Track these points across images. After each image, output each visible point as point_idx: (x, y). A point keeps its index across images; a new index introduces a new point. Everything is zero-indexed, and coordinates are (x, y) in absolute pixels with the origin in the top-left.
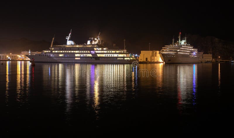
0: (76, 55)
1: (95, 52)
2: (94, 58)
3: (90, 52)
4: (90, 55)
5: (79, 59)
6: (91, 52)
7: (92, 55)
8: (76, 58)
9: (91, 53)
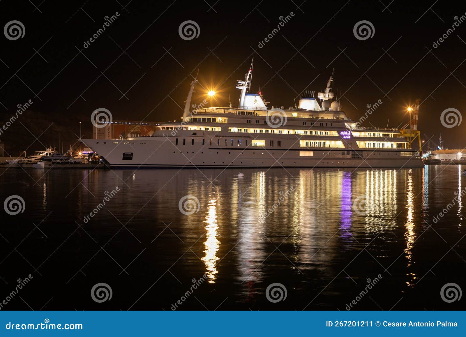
0: (303, 143)
1: (351, 135)
2: (348, 151)
3: (339, 133)
4: (339, 144)
5: (311, 154)
6: (342, 133)
7: (344, 143)
8: (302, 154)
9: (342, 136)
